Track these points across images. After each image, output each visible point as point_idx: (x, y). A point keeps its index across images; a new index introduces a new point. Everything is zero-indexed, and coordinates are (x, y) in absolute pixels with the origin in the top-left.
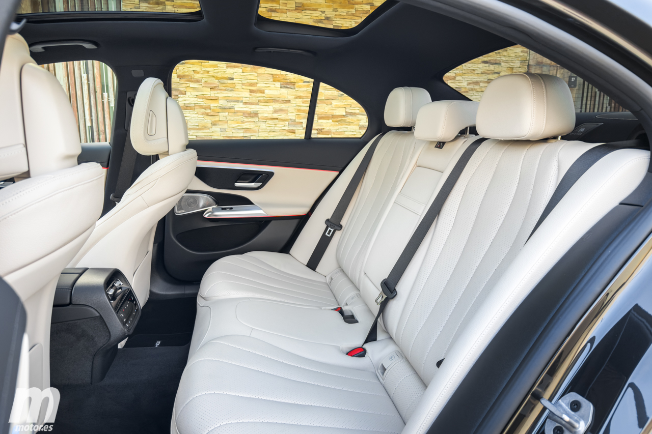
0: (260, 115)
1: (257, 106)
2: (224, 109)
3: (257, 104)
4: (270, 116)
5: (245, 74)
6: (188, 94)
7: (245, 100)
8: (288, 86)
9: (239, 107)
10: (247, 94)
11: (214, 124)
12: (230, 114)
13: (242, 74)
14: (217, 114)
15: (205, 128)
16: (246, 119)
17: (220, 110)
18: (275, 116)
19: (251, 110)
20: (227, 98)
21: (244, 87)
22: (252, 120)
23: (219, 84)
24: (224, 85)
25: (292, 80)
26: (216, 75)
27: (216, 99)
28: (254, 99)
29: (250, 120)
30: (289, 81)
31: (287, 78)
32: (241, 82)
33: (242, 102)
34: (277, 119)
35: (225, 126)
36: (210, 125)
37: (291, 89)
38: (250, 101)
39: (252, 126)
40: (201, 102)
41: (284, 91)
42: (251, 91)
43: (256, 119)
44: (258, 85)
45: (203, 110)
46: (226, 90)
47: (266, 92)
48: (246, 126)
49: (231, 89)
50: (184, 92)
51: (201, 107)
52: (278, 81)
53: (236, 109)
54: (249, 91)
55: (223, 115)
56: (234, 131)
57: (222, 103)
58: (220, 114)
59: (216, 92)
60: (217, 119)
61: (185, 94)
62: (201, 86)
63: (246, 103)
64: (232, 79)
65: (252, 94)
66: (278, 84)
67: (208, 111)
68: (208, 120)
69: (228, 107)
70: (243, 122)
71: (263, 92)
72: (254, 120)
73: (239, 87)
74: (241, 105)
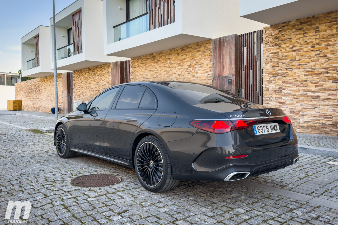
0: (320, 97)
1: (319, 93)
2: (302, 95)
4: (326, 97)
5: (313, 78)
6: (286, 89)
7: (312, 90)
8: (336, 82)
9: (309, 94)
10: (314, 87)
11: (297, 102)
12: (305, 97)
13: (311, 78)
14: (299, 98)
15: (293, 104)
16: (313, 100)
17: (300, 96)
18: (329, 97)
19: (316, 95)
20: (304, 90)
22: (316, 100)
23: (300, 84)
24: (303, 84)
26: (299, 80)
27: (299, 91)
28: (317, 90)
29: (315, 100)
32: (311, 82)
34: (330, 99)
35: (303, 103)
36: (295, 103)
38: (315, 91)
39: (316, 103)
40: (291, 92)
41: (334, 84)
42: (316, 86)
44: (320, 82)
45: (293, 96)
46: (303, 86)
47: (324, 85)
48: (312, 103)
49: (305, 86)
50: (285, 89)
51: (292, 95)
53: (308, 95)
54: (315, 86)
56: (307, 106)
57: (301, 92)
58: (300, 97)
59: (299, 88)
60: (299, 100)
61: (285, 90)
62: (292, 86)
63: (313, 92)
64: (307, 81)
65: (316, 87)
66: (331, 81)
67: (295, 96)
68: (295, 101)
69: (304, 94)
70: (311, 101)
71: (322, 86)
72: (317, 100)
74: (310, 93)
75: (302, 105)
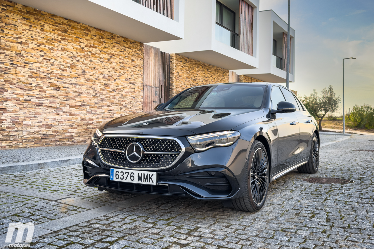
0: (43, 105)
1: (43, 100)
2: (26, 101)
3: (42, 98)
4: (48, 105)
6: (9, 91)
7: (37, 96)
8: (57, 89)
9: (33, 100)
10: (37, 93)
12: (29, 104)
13: (36, 81)
14: (22, 103)
16: (36, 107)
17: (24, 101)
18: (51, 105)
19: (39, 102)
20: (28, 94)
21: (36, 89)
22: (39, 107)
23: (25, 87)
24: (27, 87)
25: (59, 86)
26: (24, 81)
27: (23, 95)
28: (41, 96)
29: (38, 107)
30: (58, 87)
31: (57, 85)
33: (35, 97)
34: (51, 107)
35: (26, 111)
37: (58, 91)
38: (39, 97)
41: (55, 91)
42: (40, 91)
43: (41, 107)
44: (44, 88)
45: (16, 101)
46: (28, 90)
47: (47, 92)
48: (36, 110)
49: (30, 89)
51: (15, 99)
52: (53, 86)
54: (39, 91)
55: (25, 104)
56: (30, 114)
57: (26, 97)
59: (23, 91)
60: (22, 106)
62: (15, 87)
63: (37, 98)
64: (31, 84)
66: (52, 88)
67: (18, 102)
68: (18, 107)
69: (28, 100)
70: (35, 108)
71: (45, 92)
72: (40, 107)
73: (34, 88)
74: (35, 98)
75: (25, 112)
